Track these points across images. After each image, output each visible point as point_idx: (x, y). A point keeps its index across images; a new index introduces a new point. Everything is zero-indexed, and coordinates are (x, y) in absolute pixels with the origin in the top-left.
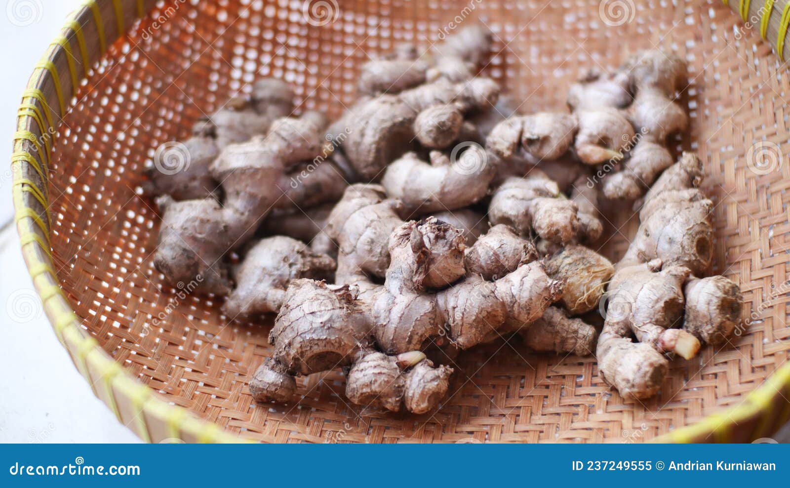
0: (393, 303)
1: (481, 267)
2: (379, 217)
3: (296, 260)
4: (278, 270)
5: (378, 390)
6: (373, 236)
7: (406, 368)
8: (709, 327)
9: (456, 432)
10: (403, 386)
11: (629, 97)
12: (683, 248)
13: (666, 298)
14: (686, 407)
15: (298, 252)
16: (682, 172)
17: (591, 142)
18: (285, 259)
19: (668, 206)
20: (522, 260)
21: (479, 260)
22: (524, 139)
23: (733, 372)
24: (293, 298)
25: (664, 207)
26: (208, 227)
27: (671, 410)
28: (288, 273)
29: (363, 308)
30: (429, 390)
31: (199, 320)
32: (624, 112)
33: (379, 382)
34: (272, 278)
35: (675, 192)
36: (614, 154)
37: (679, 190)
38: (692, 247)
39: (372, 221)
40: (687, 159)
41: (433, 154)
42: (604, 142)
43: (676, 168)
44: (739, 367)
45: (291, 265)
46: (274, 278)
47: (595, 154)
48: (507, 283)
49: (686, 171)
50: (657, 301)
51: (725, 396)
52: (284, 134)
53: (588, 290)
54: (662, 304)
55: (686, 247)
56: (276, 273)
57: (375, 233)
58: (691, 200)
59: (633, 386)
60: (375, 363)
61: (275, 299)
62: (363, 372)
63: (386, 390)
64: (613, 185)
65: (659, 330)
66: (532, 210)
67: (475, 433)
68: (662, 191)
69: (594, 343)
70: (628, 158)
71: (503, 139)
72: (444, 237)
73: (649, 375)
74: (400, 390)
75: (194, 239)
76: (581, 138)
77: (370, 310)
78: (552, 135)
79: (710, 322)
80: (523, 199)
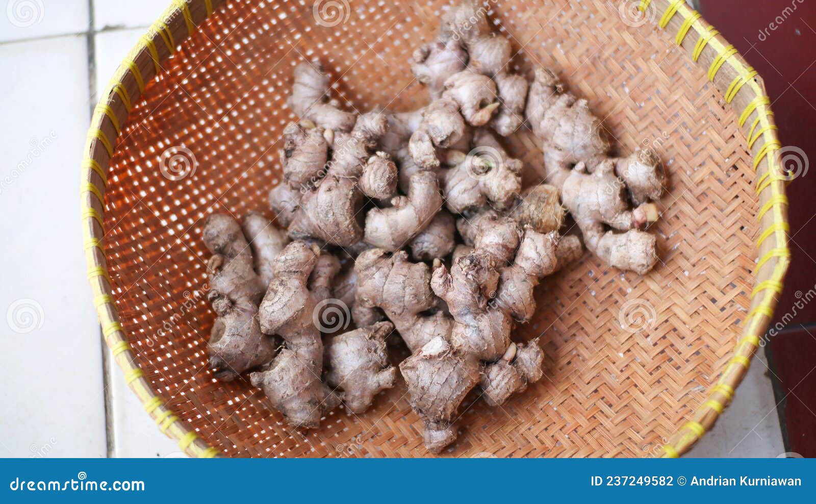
0: (480, 331)
1: (501, 261)
2: (405, 276)
3: (375, 345)
4: (371, 361)
5: (513, 390)
6: (413, 292)
7: (513, 361)
8: (656, 192)
9: (561, 370)
10: (524, 374)
11: (465, 54)
12: (595, 147)
13: (618, 192)
14: (679, 252)
15: (370, 338)
16: (545, 88)
17: (477, 111)
18: (369, 350)
19: (562, 122)
20: (520, 236)
21: (497, 258)
22: (437, 144)
23: (686, 208)
24: (420, 380)
25: (560, 126)
26: (306, 374)
27: (672, 260)
28: (379, 358)
29: (465, 349)
30: (539, 363)
31: (342, 431)
32: (470, 69)
33: (512, 385)
34: (371, 369)
35: (553, 107)
36: (492, 107)
37: (554, 103)
38: (600, 143)
39: (404, 282)
40: (540, 74)
41: (393, 202)
42: (482, 105)
43: (536, 86)
44: (687, 202)
45: (375, 351)
46: (373, 367)
47: (483, 116)
48: (528, 261)
49: (548, 86)
50: (615, 198)
51: (698, 230)
52: (293, 269)
53: (556, 215)
54: (618, 198)
55: (597, 145)
56: (371, 364)
57: (413, 289)
58: (570, 105)
59: (648, 266)
60: (500, 376)
61: (387, 382)
62: (499, 387)
63: (518, 385)
64: (506, 127)
65: (629, 216)
66: (483, 190)
67: (572, 361)
68: (544, 112)
69: (584, 247)
70: (502, 102)
71: (427, 155)
72: (482, 268)
73: (654, 254)
74: (524, 379)
75: (307, 389)
76: (468, 113)
77: (470, 347)
78: (456, 128)
79: (656, 189)
80: (473, 187)
